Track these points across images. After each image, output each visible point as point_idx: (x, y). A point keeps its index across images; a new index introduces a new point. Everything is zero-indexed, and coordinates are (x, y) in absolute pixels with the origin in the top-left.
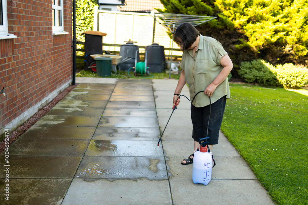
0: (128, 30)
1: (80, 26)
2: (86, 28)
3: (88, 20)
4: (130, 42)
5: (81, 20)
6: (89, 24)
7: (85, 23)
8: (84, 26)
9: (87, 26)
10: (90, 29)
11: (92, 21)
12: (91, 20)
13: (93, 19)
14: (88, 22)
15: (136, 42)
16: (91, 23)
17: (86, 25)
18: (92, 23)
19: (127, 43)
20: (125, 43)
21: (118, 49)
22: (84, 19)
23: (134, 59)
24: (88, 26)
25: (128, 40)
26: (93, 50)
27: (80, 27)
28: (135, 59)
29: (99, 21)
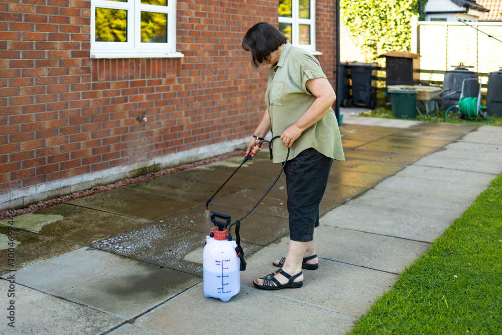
0: (468, 49)
1: (390, 45)
2: (400, 47)
3: (403, 36)
4: (462, 67)
5: (392, 37)
6: (404, 42)
7: (398, 41)
8: (397, 46)
9: (401, 45)
10: (406, 49)
11: (410, 37)
12: (407, 36)
13: (410, 34)
14: (404, 40)
15: (470, 67)
16: (407, 41)
17: (400, 43)
18: (409, 40)
19: (455, 68)
20: (453, 69)
21: (440, 78)
22: (397, 36)
23: (458, 94)
24: (403, 44)
25: (458, 65)
26: (399, 79)
27: (390, 47)
28: (460, 92)
29: (420, 37)
